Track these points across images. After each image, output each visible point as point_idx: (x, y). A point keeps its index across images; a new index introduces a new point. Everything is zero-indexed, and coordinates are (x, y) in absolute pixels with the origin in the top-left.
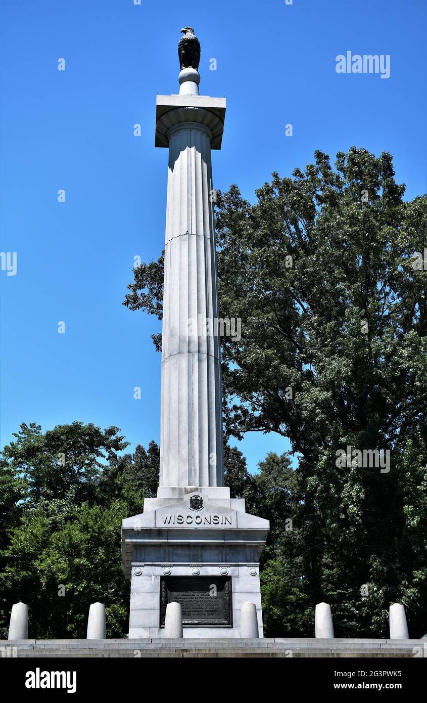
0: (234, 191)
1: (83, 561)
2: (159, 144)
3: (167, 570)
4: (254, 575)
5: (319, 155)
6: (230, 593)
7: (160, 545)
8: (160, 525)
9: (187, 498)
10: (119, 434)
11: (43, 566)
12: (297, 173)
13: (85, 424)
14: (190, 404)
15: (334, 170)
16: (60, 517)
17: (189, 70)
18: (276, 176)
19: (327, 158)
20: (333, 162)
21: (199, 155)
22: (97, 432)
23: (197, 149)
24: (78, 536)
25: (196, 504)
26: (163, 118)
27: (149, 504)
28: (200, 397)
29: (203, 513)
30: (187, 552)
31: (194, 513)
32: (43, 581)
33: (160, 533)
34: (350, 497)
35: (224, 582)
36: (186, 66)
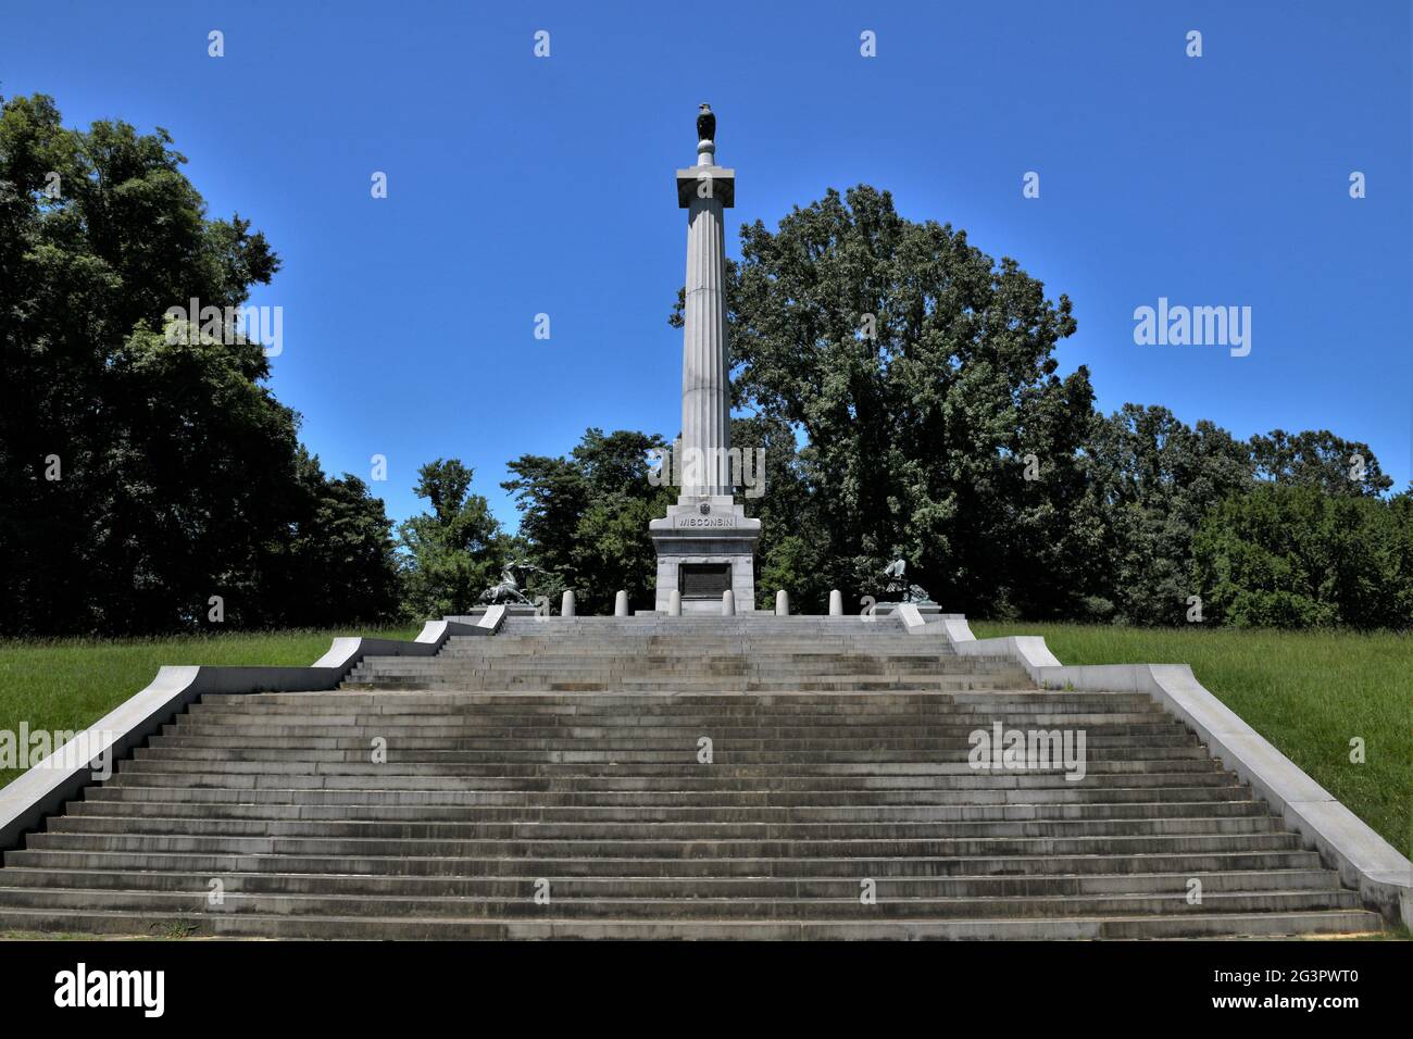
0: (759, 224)
1: (633, 543)
2: (682, 206)
3: (683, 559)
4: (748, 562)
5: (831, 192)
6: (731, 576)
7: (678, 541)
8: (678, 526)
9: (698, 505)
10: (662, 440)
11: (603, 546)
12: (815, 204)
13: (635, 431)
14: (703, 430)
15: (844, 203)
16: (617, 507)
17: (705, 142)
18: (796, 208)
19: (837, 194)
20: (843, 197)
21: (713, 216)
22: (644, 439)
23: (710, 212)
24: (629, 524)
25: (705, 510)
26: (684, 188)
27: (670, 509)
28: (711, 425)
29: (710, 518)
30: (698, 545)
31: (703, 518)
32: (604, 557)
33: (678, 532)
34: (848, 489)
35: (725, 568)
36: (703, 138)
